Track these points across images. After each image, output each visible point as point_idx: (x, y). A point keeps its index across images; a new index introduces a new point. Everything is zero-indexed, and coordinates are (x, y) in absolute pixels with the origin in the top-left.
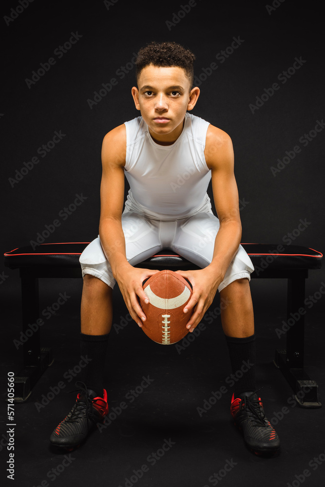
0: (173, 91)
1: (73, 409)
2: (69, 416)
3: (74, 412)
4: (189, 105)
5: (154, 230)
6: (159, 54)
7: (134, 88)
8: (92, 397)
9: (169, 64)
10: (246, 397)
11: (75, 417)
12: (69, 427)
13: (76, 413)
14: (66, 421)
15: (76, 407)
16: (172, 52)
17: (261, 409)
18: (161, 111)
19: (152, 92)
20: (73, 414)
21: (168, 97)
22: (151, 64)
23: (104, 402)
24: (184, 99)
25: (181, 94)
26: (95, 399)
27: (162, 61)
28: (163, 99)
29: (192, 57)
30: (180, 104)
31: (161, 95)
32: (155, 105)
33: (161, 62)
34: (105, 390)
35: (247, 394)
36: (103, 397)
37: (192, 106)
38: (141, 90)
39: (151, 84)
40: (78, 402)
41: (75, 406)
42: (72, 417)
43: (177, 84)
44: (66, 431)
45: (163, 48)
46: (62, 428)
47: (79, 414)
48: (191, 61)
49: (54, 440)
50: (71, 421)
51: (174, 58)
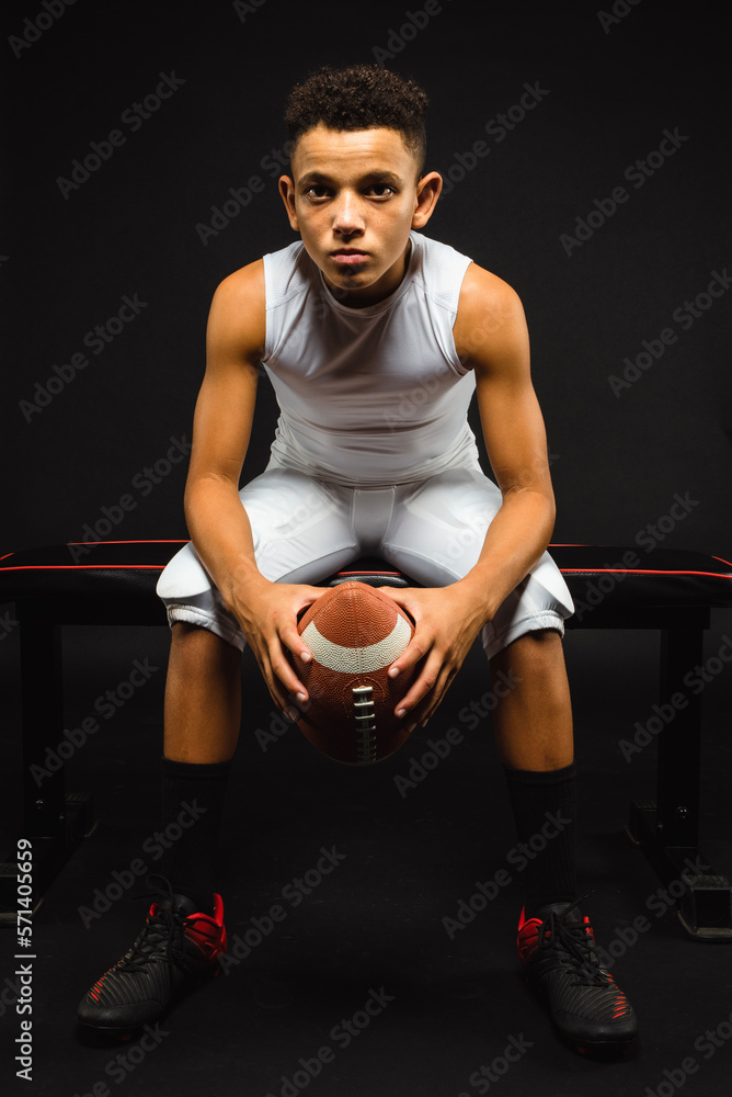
0: (375, 186)
1: (139, 939)
2: (128, 956)
3: (140, 947)
4: (417, 215)
5: (341, 508)
6: (338, 100)
7: (285, 178)
8: (184, 913)
9: (362, 123)
10: (555, 915)
11: (140, 960)
12: (124, 983)
13: (144, 950)
14: (118, 969)
15: (146, 936)
16: (370, 91)
17: (591, 944)
18: (348, 234)
19: (325, 188)
20: (137, 953)
21: (364, 199)
22: (321, 122)
23: (215, 926)
24: (404, 202)
25: (397, 191)
26: (190, 917)
27: (347, 116)
28: (353, 206)
29: (421, 99)
30: (394, 216)
31: (348, 196)
32: (332, 220)
33: (346, 119)
34: (219, 897)
35: (556, 909)
36: (212, 914)
37: (423, 217)
38: (300, 183)
39: (323, 169)
40: (152, 923)
41: (143, 933)
42: (133, 959)
43: (385, 168)
44: (115, 992)
45: (348, 84)
46: (108, 984)
47: (149, 953)
48: (417, 112)
49: (85, 1012)
50: (130, 969)
51: (374, 106)
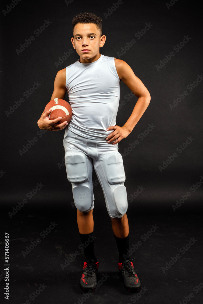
7: (72, 38)
18: (85, 46)
21: (89, 39)
25: (95, 38)
31: (85, 38)
37: (102, 45)
43: (93, 32)
48: (100, 22)
